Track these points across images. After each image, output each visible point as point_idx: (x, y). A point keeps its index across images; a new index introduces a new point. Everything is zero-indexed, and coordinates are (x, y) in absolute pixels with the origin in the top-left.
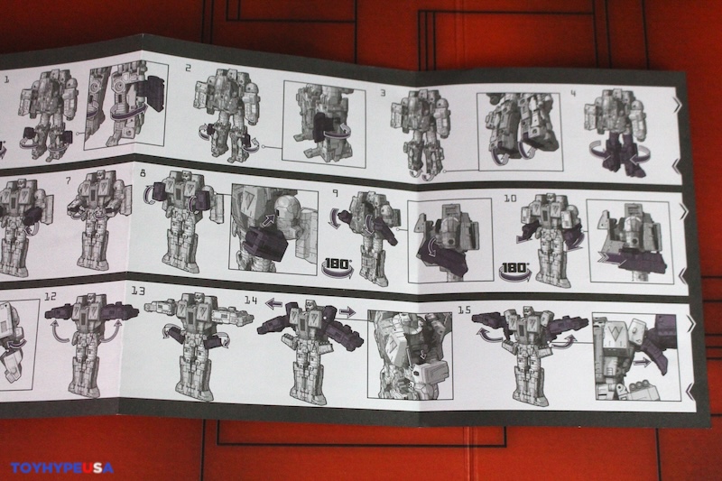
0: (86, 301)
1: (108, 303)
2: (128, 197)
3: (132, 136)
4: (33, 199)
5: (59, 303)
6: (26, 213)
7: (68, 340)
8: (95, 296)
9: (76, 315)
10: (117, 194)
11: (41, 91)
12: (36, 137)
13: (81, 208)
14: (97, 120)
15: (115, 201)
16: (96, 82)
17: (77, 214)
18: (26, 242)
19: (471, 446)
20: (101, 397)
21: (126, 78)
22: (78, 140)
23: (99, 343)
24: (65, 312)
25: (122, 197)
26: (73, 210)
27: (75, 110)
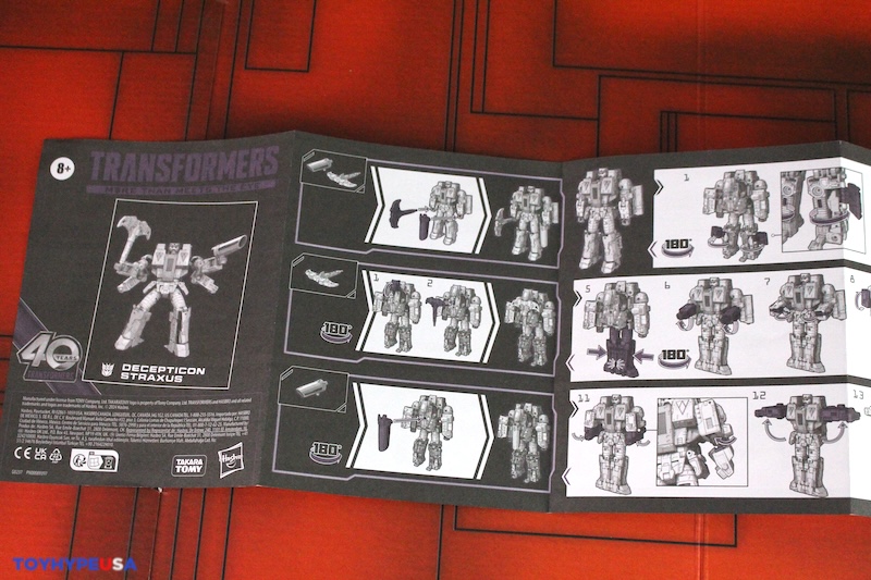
0: (801, 402)
1: (828, 405)
2: (841, 302)
3: (839, 241)
4: (729, 298)
5: (771, 402)
6: (722, 312)
7: (784, 439)
8: (811, 397)
9: (791, 414)
10: (827, 298)
11: (725, 191)
12: (726, 236)
13: (785, 309)
14: (795, 223)
15: (826, 305)
16: (788, 185)
17: (782, 315)
18: (725, 341)
19: (702, 544)
20: (830, 496)
21: (825, 184)
22: (774, 241)
23: (821, 444)
24: (780, 411)
25: (834, 301)
26: (777, 311)
27: (767, 211)
